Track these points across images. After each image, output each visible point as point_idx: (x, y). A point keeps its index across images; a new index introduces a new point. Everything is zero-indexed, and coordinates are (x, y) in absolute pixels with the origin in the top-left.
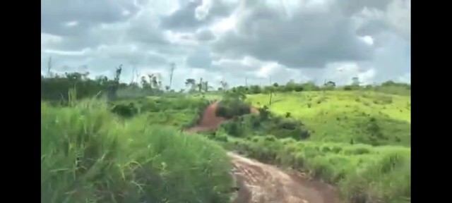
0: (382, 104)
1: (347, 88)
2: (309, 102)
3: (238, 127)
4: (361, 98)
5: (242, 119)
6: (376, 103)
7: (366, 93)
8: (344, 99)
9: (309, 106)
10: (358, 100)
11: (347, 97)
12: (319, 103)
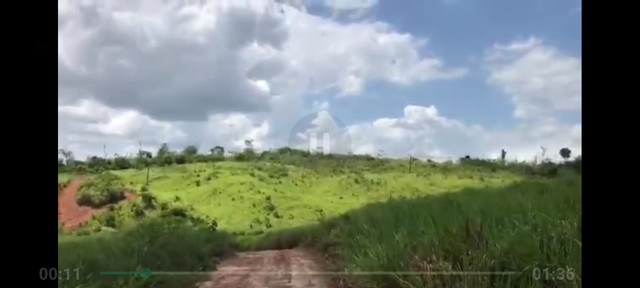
0: (278, 178)
1: (240, 158)
2: (198, 179)
3: (117, 218)
4: (257, 172)
5: (120, 208)
6: (271, 177)
7: (260, 164)
8: (237, 174)
9: (198, 184)
10: (252, 175)
11: (239, 172)
12: (209, 179)
